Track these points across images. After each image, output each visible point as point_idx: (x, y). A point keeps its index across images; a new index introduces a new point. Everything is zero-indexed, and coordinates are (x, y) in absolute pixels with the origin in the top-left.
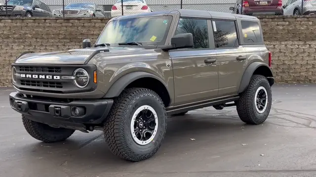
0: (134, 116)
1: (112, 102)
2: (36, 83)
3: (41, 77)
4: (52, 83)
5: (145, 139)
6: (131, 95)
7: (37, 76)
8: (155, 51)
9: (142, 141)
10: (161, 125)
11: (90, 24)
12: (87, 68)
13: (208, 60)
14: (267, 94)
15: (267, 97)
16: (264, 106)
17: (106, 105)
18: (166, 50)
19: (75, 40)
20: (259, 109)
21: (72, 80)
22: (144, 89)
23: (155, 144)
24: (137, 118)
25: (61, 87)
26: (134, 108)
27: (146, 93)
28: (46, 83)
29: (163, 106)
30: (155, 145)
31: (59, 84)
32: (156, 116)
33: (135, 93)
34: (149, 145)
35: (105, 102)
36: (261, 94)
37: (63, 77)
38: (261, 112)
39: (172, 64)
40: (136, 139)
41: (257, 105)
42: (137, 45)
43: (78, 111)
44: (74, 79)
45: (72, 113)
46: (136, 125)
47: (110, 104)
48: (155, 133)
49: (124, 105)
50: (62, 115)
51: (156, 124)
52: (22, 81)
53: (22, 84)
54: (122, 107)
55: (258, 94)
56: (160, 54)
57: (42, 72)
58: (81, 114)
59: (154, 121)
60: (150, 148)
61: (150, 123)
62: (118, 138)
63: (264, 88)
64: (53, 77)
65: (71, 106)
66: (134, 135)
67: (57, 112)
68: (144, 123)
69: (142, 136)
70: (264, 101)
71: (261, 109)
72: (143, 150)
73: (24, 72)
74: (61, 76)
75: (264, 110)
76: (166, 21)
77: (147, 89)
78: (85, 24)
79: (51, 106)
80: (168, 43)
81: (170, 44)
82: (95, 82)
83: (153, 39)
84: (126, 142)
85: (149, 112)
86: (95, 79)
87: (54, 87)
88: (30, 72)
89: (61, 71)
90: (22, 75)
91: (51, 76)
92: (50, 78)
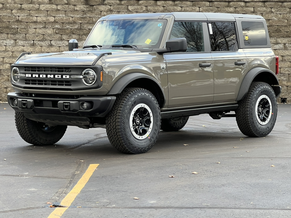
0: (133, 113)
1: (115, 98)
2: (44, 82)
3: (49, 76)
4: (61, 82)
5: (141, 134)
6: (130, 94)
7: (44, 76)
8: (150, 54)
9: (139, 136)
10: (156, 123)
11: (31, 5)
12: (95, 69)
13: (203, 64)
14: (270, 104)
15: (271, 107)
16: (267, 117)
17: (110, 101)
18: (161, 53)
19: (8, 30)
20: (261, 120)
21: (81, 78)
22: (141, 89)
23: (150, 140)
24: (135, 115)
25: (70, 85)
26: (133, 105)
27: (143, 92)
28: (54, 82)
29: (157, 106)
30: (150, 142)
31: (68, 82)
32: (151, 115)
33: (133, 91)
34: (145, 141)
35: (109, 98)
36: (264, 104)
37: (72, 77)
38: (264, 123)
39: (166, 67)
40: (134, 133)
41: (259, 115)
42: (131, 47)
43: (85, 105)
44: (82, 78)
45: (81, 107)
46: (134, 121)
47: (113, 100)
48: (150, 130)
49: (124, 101)
50: (71, 110)
51: (151, 122)
52: (26, 80)
53: (26, 83)
54: (123, 104)
55: (260, 103)
56: (155, 56)
57: (50, 72)
58: (88, 108)
59: (150, 119)
60: (146, 143)
61: (146, 121)
62: (119, 130)
63: (267, 97)
64: (62, 77)
65: (79, 101)
66: (132, 129)
67: (66, 106)
68: (140, 120)
69: (139, 132)
70: (268, 112)
71: (264, 120)
72: (139, 144)
73: (30, 72)
74: (70, 75)
75: (267, 122)
76: (161, 24)
77: (143, 89)
78: (23, 6)
79: (59, 102)
80: (163, 47)
81: (165, 47)
82: (101, 80)
83: (148, 42)
84: (125, 134)
85: (146, 110)
86: (101, 78)
87: (63, 85)
88: (37, 72)
89: (70, 71)
90: (27, 75)
91: (60, 76)
92: (59, 77)
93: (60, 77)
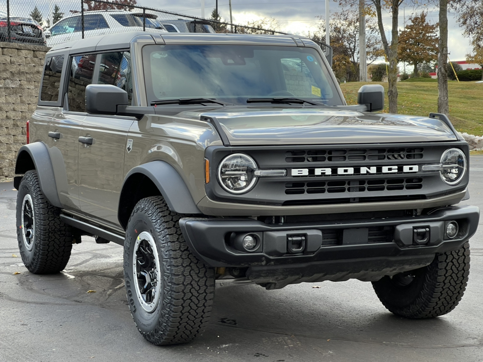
2: (346, 186)
4: (396, 181)
7: (351, 171)
25: (419, 187)
28: (376, 182)
31: (413, 181)
45: (447, 234)
50: (431, 242)
57: (367, 161)
64: (400, 169)
65: (445, 221)
73: (306, 163)
87: (401, 188)
88: (327, 162)
89: (421, 156)
90: (295, 172)
91: (396, 167)
92: (393, 171)
93: (396, 171)
